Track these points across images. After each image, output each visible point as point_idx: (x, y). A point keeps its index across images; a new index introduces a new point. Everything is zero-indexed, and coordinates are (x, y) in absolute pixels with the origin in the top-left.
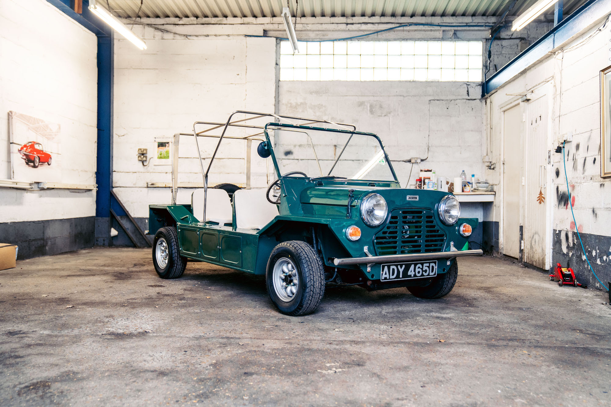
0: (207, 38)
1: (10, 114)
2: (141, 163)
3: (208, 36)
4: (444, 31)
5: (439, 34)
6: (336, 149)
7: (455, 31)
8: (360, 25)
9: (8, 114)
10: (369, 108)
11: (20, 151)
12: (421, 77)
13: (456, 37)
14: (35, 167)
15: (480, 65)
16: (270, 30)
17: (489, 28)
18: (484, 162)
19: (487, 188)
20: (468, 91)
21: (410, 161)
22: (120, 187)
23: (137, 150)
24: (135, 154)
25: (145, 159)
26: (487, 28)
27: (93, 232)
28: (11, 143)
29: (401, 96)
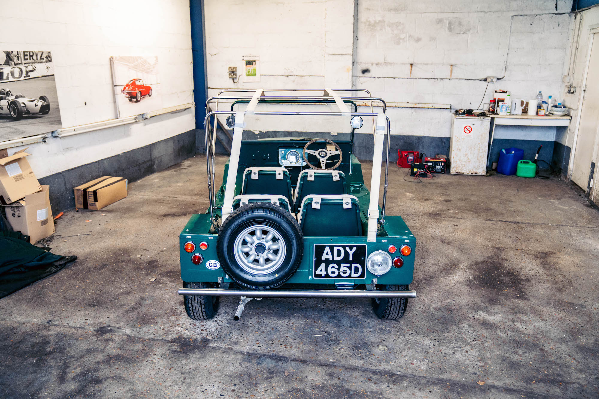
1: (111, 59)
2: (232, 80)
6: (412, 67)
9: (110, 59)
10: (447, 25)
11: (123, 91)
14: (137, 101)
18: (564, 82)
19: (564, 112)
20: (556, 5)
21: (485, 80)
23: (228, 68)
24: (226, 72)
25: (235, 76)
27: (194, 143)
28: (115, 86)
29: (482, 12)
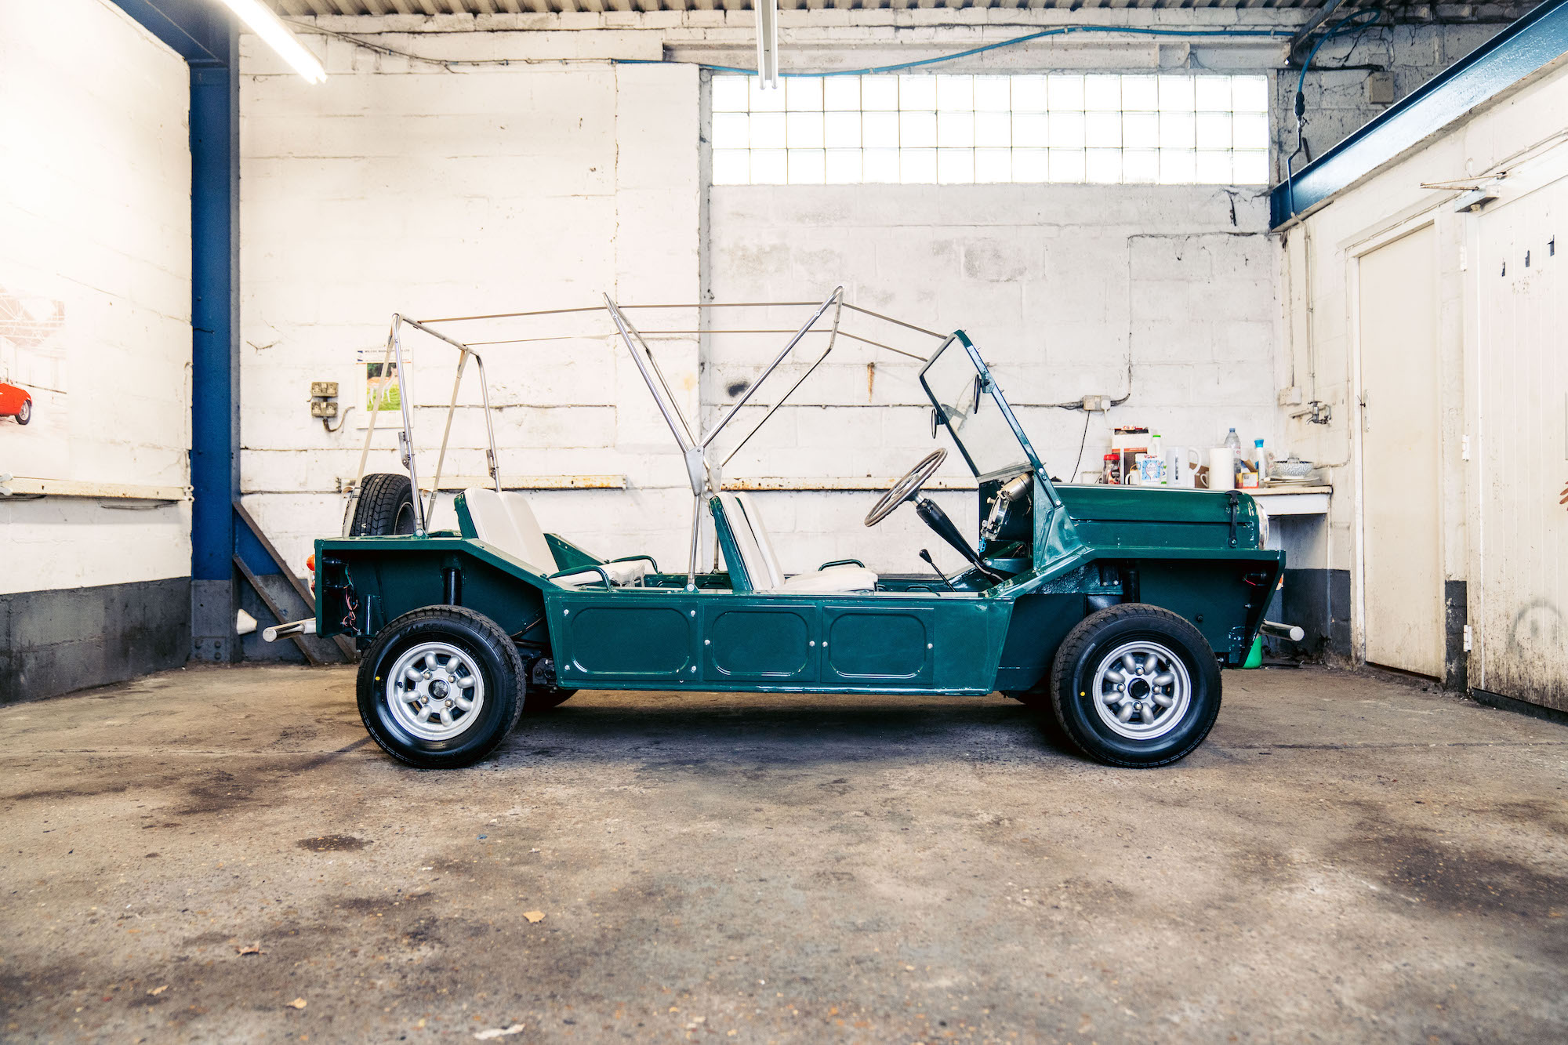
0: (505, 68)
2: (320, 424)
3: (507, 62)
4: (1162, 47)
5: (1152, 57)
6: (872, 373)
7: (1192, 46)
8: (933, 29)
10: (963, 259)
12: (1105, 171)
13: (1195, 63)
15: (1264, 140)
16: (682, 47)
17: (1285, 38)
18: (1281, 405)
19: (1305, 475)
20: (1233, 211)
21: (1080, 406)
22: (262, 492)
23: (310, 385)
24: (304, 396)
25: (330, 411)
26: (1279, 39)
27: (184, 624)
29: (1050, 224)
